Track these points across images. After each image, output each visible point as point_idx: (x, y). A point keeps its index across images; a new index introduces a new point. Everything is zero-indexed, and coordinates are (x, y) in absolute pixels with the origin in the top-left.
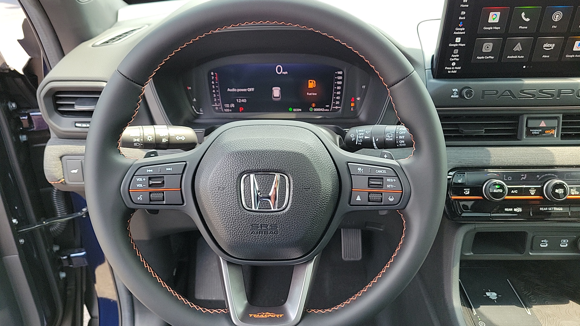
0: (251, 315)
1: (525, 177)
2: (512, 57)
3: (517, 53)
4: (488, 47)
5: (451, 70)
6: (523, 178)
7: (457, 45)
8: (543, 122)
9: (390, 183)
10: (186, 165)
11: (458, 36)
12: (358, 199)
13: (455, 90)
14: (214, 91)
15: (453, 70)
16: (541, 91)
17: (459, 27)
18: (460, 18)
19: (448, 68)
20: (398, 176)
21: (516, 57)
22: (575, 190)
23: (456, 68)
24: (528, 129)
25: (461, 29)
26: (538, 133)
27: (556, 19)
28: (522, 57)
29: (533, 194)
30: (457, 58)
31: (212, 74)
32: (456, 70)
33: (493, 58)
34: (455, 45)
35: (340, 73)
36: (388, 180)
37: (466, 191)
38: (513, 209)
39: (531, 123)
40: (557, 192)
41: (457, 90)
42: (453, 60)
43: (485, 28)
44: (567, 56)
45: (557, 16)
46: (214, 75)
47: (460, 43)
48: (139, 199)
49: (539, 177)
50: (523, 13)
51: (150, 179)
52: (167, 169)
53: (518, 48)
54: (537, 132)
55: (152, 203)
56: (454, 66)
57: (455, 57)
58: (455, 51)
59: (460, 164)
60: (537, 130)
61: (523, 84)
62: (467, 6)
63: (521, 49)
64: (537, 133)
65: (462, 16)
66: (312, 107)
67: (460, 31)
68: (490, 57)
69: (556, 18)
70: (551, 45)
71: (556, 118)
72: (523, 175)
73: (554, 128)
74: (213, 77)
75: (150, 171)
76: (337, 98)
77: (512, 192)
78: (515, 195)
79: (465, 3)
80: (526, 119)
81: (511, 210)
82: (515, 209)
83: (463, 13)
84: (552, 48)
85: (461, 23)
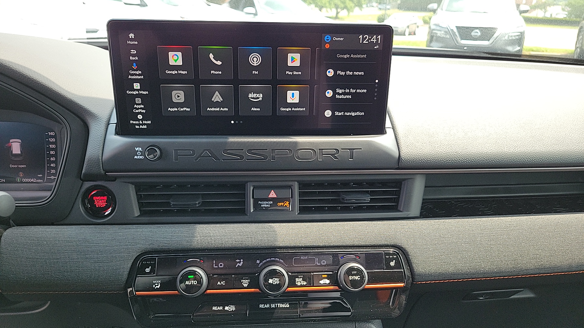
2: (213, 109)
3: (217, 105)
4: (178, 96)
5: (139, 125)
6: (238, 264)
7: (137, 92)
8: (272, 191)
11: (137, 81)
13: (139, 149)
15: (142, 125)
16: (249, 151)
17: (134, 70)
18: (131, 58)
19: (134, 122)
21: (218, 109)
22: (301, 279)
23: (145, 122)
24: (256, 201)
25: (137, 73)
26: (269, 206)
27: (255, 63)
28: (227, 109)
29: (245, 285)
30: (141, 108)
32: (145, 124)
33: (188, 110)
34: (135, 93)
35: (52, 133)
37: (156, 284)
38: (224, 308)
39: (259, 194)
40: (271, 283)
42: (137, 111)
43: (168, 72)
44: (282, 109)
45: (255, 59)
47: (140, 90)
49: (260, 263)
50: (211, 54)
53: (217, 98)
54: (267, 204)
56: (142, 120)
57: (139, 108)
58: (138, 100)
59: (151, 246)
60: (267, 203)
61: (226, 143)
62: (137, 43)
63: (222, 100)
64: (267, 206)
65: (134, 56)
66: (20, 177)
67: (136, 75)
68: (184, 109)
69: (254, 61)
70: (258, 95)
71: (290, 187)
72: (238, 261)
73: (287, 199)
76: (52, 165)
77: (219, 283)
78: (221, 287)
79: (132, 40)
80: (252, 188)
81: (221, 308)
82: (226, 308)
83: (134, 52)
84: (261, 99)
85: (134, 64)
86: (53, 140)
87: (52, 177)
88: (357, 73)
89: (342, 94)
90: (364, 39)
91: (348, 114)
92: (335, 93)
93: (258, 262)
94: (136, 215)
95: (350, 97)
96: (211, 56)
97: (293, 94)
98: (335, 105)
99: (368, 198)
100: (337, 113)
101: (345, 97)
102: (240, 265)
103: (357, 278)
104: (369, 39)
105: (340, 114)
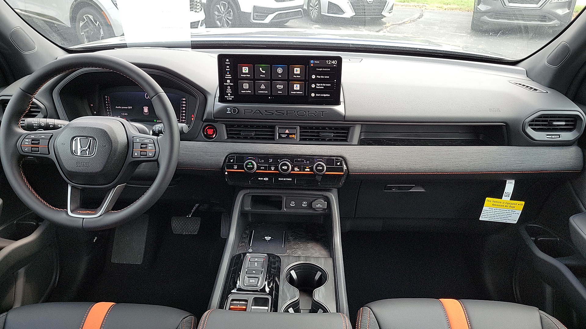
0: (78, 212)
1: (272, 160)
2: (261, 92)
3: (263, 90)
4: (246, 86)
5: (228, 98)
6: (270, 161)
7: (229, 84)
8: (287, 130)
9: (150, 146)
10: (52, 136)
11: (228, 79)
12: (136, 154)
14: (107, 108)
15: (230, 98)
16: (277, 111)
17: (227, 74)
18: (227, 69)
19: (227, 97)
20: (154, 143)
21: (263, 92)
22: (297, 168)
24: (279, 134)
25: (229, 76)
26: (285, 137)
28: (267, 92)
29: (273, 169)
30: (230, 91)
31: (106, 97)
32: (231, 98)
33: (250, 92)
34: (227, 84)
35: (184, 99)
36: (149, 145)
37: (235, 167)
38: (263, 179)
40: (284, 168)
41: (229, 109)
42: (228, 92)
43: (242, 75)
44: (292, 92)
45: (280, 70)
46: (107, 98)
47: (230, 83)
48: (26, 150)
51: (32, 140)
52: (42, 136)
53: (263, 87)
55: (32, 152)
56: (230, 96)
57: (229, 91)
58: (229, 87)
59: (233, 151)
60: (285, 135)
61: (267, 107)
62: (229, 63)
63: (265, 88)
65: (228, 68)
67: (228, 76)
68: (248, 91)
70: (281, 86)
71: (295, 128)
72: (270, 159)
73: (294, 134)
74: (107, 99)
75: (33, 136)
76: (184, 114)
77: (261, 168)
78: (262, 170)
79: (227, 62)
80: (278, 128)
81: (262, 179)
82: (264, 179)
83: (228, 67)
84: (282, 88)
85: (228, 72)
86: (184, 102)
87: (184, 120)
88: (326, 77)
89: (319, 86)
90: (328, 62)
91: (322, 95)
92: (316, 86)
93: (279, 160)
94: (226, 138)
95: (323, 87)
96: (261, 69)
97: (297, 86)
98: (316, 91)
99: (332, 135)
100: (317, 95)
101: (321, 87)
102: (271, 161)
103: (321, 168)
104: (331, 62)
105: (319, 95)
